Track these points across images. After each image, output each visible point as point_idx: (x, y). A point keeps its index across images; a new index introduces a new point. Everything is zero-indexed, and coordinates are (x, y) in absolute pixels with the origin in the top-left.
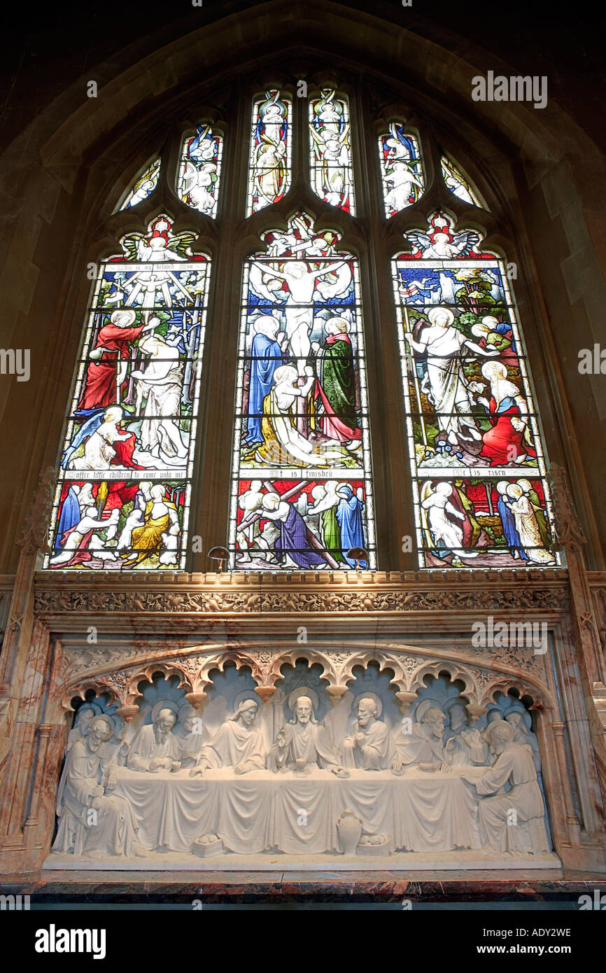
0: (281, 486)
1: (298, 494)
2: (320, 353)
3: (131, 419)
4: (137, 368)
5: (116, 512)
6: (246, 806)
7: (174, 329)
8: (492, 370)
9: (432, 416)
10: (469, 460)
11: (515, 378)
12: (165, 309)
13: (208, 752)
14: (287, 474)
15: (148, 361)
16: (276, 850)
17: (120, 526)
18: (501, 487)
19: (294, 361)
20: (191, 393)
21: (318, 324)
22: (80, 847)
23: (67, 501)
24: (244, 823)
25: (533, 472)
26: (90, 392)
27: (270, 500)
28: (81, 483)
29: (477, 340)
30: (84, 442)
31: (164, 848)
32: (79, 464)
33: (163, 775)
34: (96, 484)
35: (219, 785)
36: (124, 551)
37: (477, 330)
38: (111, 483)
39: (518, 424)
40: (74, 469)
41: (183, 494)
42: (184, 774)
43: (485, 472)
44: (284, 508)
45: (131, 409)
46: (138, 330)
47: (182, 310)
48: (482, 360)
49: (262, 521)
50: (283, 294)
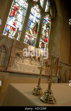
0: (29, 36)
1: (30, 37)
2: (35, 23)
3: (16, 20)
4: (18, 13)
5: (13, 31)
6: (28, 67)
7: (23, 11)
8: (47, 33)
9: (42, 35)
10: (43, 41)
11: (48, 35)
12: (22, 7)
13: (25, 62)
14: (30, 35)
15: (19, 13)
16: (29, 71)
17: (13, 33)
18: (45, 44)
19: (33, 23)
20: (23, 21)
21: (36, 20)
22: (14, 68)
23: (7, 27)
24: (27, 68)
25: (47, 44)
26: (12, 13)
27: (28, 37)
28: (9, 25)
29: (47, 30)
30: (10, 20)
31: (21, 70)
32: (9, 23)
33: (21, 63)
34: (11, 27)
35: (26, 65)
36: (13, 36)
37: (47, 28)
38: (13, 27)
39: (47, 39)
40: (8, 23)
41: (20, 32)
42: (23, 63)
43: (44, 42)
44: (29, 38)
45: (16, 19)
46: (19, 8)
47: (24, 9)
48: (47, 32)
49: (27, 39)
50: (34, 14)
